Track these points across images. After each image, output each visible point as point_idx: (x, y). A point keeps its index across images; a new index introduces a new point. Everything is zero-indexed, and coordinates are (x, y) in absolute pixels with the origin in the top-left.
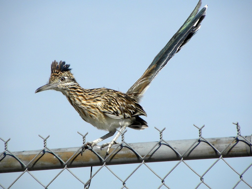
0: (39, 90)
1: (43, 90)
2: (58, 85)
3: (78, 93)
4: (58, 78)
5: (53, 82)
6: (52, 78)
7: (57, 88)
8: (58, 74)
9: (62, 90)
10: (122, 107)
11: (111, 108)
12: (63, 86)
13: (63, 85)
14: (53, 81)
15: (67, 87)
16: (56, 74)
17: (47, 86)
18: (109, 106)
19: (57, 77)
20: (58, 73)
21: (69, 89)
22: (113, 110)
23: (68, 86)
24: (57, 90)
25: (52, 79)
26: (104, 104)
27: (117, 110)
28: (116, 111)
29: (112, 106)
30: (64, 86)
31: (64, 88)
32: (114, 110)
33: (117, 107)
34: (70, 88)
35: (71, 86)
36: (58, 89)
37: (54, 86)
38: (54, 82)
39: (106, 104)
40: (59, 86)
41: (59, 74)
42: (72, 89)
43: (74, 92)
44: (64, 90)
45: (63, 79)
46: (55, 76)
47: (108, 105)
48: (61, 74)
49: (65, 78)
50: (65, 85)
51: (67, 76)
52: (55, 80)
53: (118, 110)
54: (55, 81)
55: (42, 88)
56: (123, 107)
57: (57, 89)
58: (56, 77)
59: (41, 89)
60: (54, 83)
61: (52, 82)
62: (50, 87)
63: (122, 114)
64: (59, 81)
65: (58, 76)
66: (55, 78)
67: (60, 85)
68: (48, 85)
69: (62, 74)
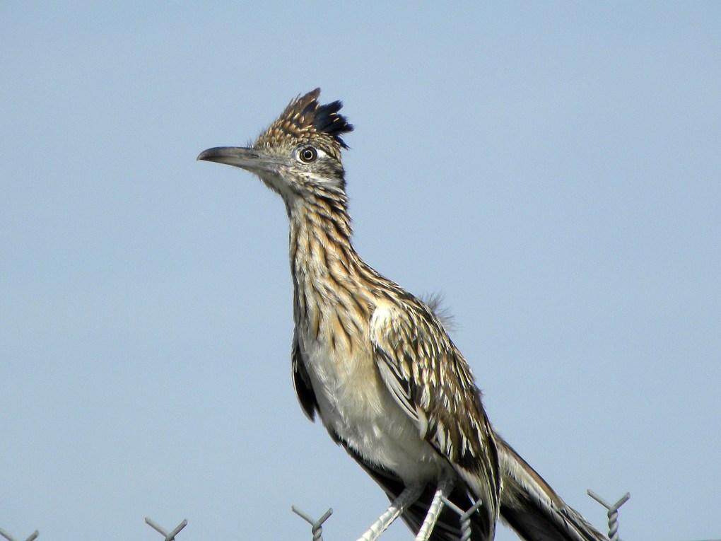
0: (213, 155)
1: (226, 161)
2: (283, 168)
3: (334, 234)
4: (294, 144)
5: (271, 150)
6: (273, 134)
7: (277, 175)
8: (299, 130)
9: (290, 193)
10: (444, 395)
11: (409, 361)
12: (298, 178)
13: (299, 174)
14: (272, 145)
15: (310, 189)
16: (294, 126)
17: (247, 155)
18: (406, 347)
19: (290, 138)
20: (300, 126)
21: (312, 199)
22: (411, 372)
23: (315, 186)
24: (270, 184)
25: (273, 138)
26: (396, 330)
27: (423, 384)
28: (420, 384)
29: (418, 358)
30: (303, 179)
31: (298, 187)
32: (416, 376)
33: (429, 376)
34: (318, 197)
35: (326, 190)
36: (275, 182)
37: (268, 164)
38: (275, 151)
39: (403, 333)
40: (287, 172)
41: (304, 133)
42: (322, 204)
43: (324, 218)
44: (295, 196)
45: (308, 155)
46: (286, 132)
47: (406, 342)
48: (312, 133)
49: (315, 155)
50: (308, 177)
51: (329, 153)
52: (283, 146)
53: (427, 388)
54: (278, 149)
55: (227, 150)
56: (446, 398)
57: (272, 180)
58: (289, 135)
59: (223, 152)
60: (274, 153)
61: (268, 150)
62: (253, 162)
63: (428, 414)
64: (293, 156)
65: (295, 135)
66: (282, 137)
67: (291, 170)
68: (249, 151)
69: (314, 136)
